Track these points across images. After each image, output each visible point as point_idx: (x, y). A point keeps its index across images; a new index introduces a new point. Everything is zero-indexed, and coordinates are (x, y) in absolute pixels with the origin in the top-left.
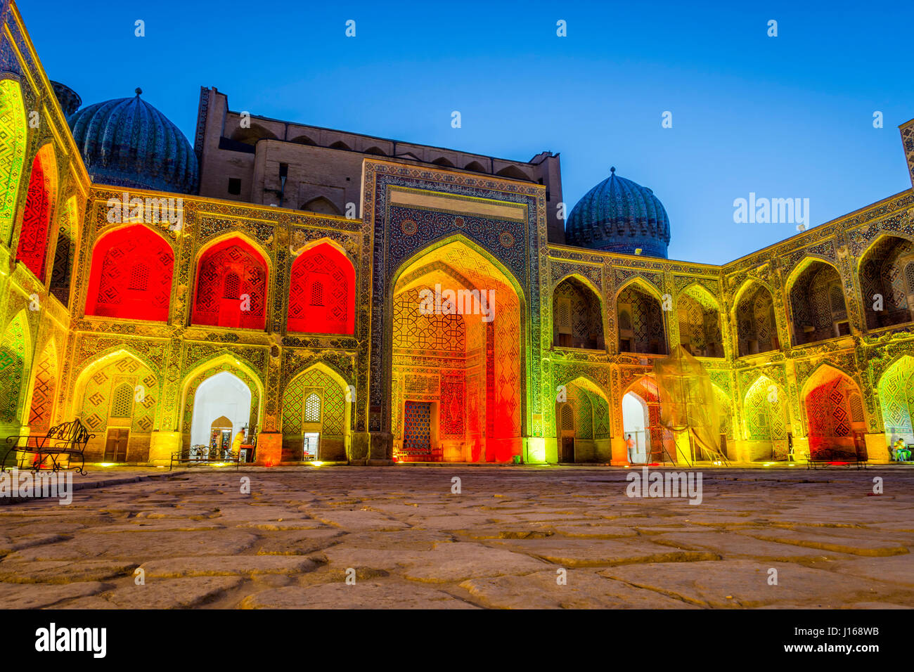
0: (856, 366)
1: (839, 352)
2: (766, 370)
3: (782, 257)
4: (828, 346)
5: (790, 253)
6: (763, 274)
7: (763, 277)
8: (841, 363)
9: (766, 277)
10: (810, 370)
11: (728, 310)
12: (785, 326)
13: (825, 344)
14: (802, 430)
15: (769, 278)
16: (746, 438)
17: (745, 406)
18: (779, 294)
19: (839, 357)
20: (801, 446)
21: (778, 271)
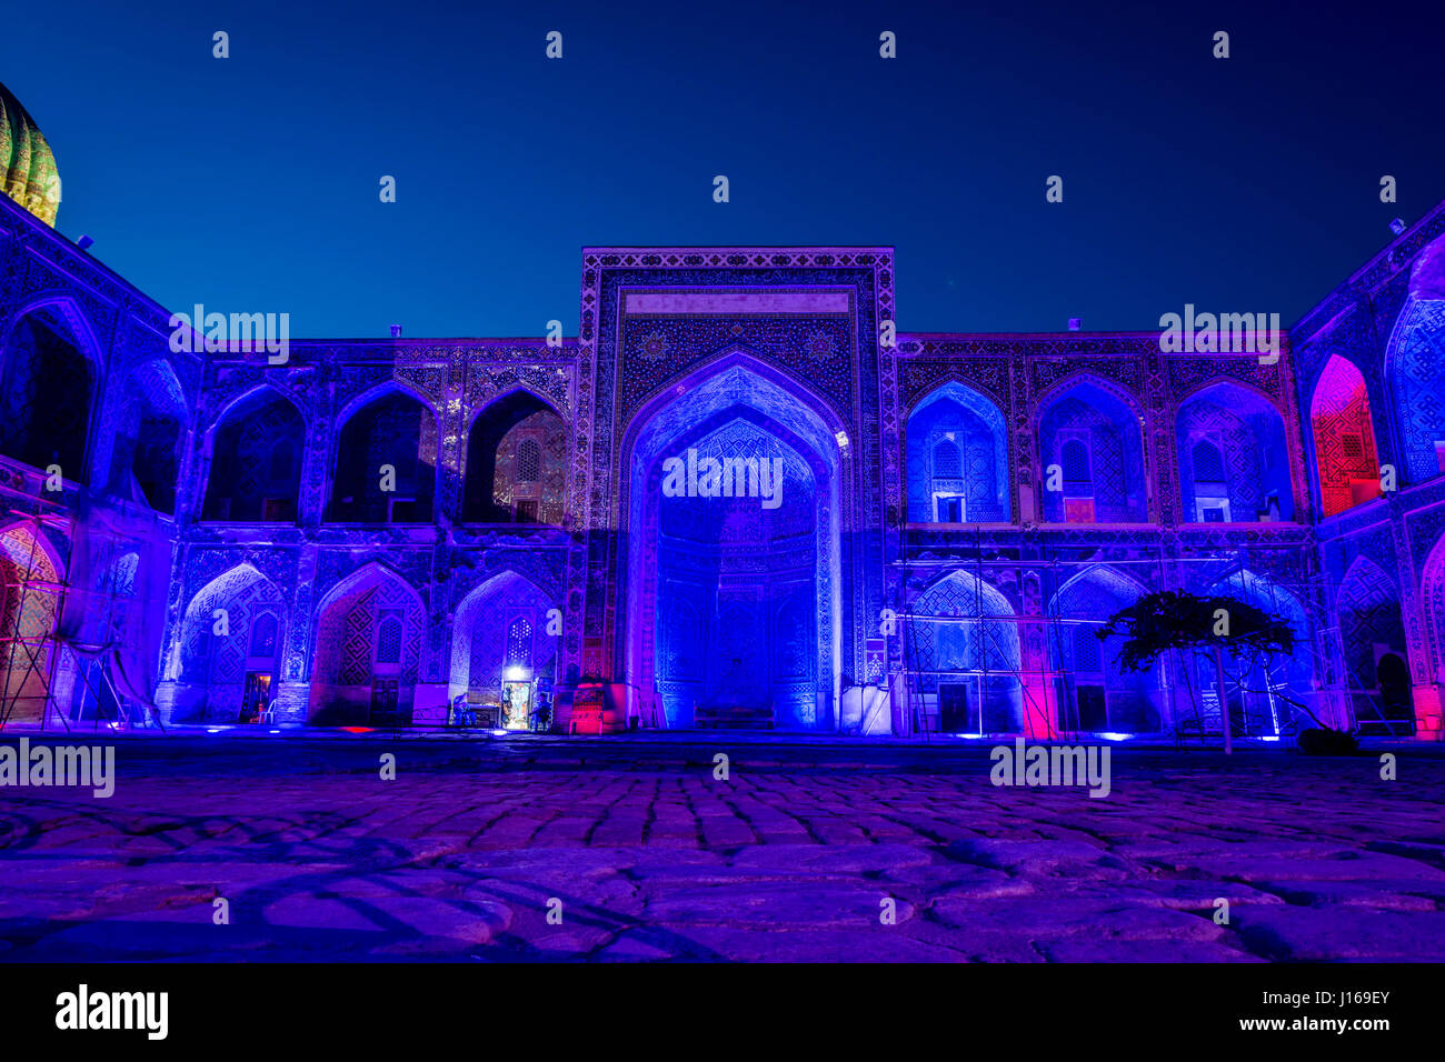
0: (430, 574)
1: (406, 548)
2: (256, 555)
3: (345, 365)
4: (390, 533)
5: (363, 365)
6: (297, 383)
7: (296, 388)
8: (403, 565)
9: (304, 391)
10: (346, 566)
11: (201, 428)
12: (318, 485)
13: (386, 529)
14: (302, 669)
15: (310, 393)
16: (174, 677)
17: (186, 616)
18: (322, 426)
19: (404, 556)
20: (292, 698)
21: (331, 388)
